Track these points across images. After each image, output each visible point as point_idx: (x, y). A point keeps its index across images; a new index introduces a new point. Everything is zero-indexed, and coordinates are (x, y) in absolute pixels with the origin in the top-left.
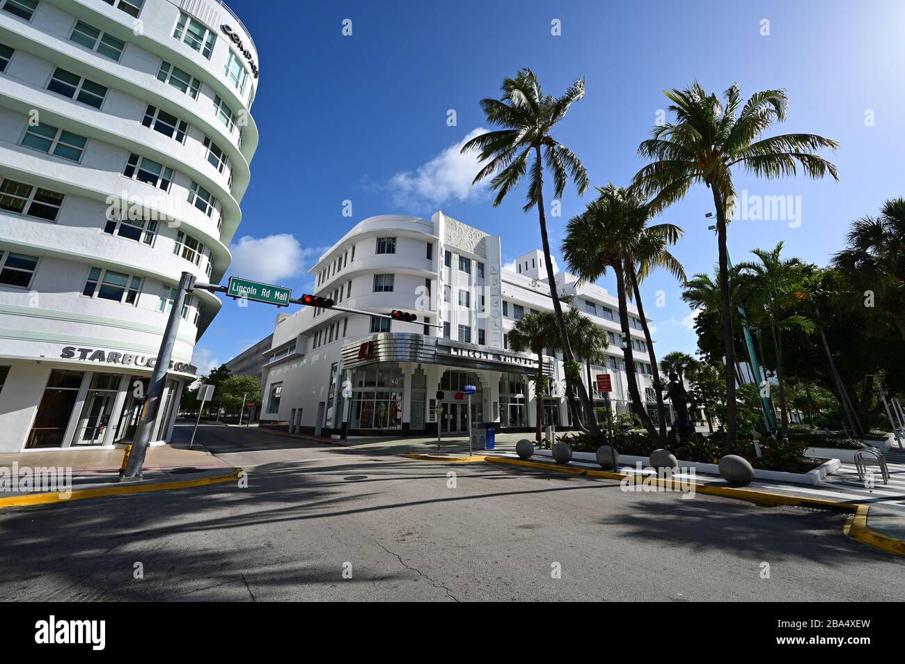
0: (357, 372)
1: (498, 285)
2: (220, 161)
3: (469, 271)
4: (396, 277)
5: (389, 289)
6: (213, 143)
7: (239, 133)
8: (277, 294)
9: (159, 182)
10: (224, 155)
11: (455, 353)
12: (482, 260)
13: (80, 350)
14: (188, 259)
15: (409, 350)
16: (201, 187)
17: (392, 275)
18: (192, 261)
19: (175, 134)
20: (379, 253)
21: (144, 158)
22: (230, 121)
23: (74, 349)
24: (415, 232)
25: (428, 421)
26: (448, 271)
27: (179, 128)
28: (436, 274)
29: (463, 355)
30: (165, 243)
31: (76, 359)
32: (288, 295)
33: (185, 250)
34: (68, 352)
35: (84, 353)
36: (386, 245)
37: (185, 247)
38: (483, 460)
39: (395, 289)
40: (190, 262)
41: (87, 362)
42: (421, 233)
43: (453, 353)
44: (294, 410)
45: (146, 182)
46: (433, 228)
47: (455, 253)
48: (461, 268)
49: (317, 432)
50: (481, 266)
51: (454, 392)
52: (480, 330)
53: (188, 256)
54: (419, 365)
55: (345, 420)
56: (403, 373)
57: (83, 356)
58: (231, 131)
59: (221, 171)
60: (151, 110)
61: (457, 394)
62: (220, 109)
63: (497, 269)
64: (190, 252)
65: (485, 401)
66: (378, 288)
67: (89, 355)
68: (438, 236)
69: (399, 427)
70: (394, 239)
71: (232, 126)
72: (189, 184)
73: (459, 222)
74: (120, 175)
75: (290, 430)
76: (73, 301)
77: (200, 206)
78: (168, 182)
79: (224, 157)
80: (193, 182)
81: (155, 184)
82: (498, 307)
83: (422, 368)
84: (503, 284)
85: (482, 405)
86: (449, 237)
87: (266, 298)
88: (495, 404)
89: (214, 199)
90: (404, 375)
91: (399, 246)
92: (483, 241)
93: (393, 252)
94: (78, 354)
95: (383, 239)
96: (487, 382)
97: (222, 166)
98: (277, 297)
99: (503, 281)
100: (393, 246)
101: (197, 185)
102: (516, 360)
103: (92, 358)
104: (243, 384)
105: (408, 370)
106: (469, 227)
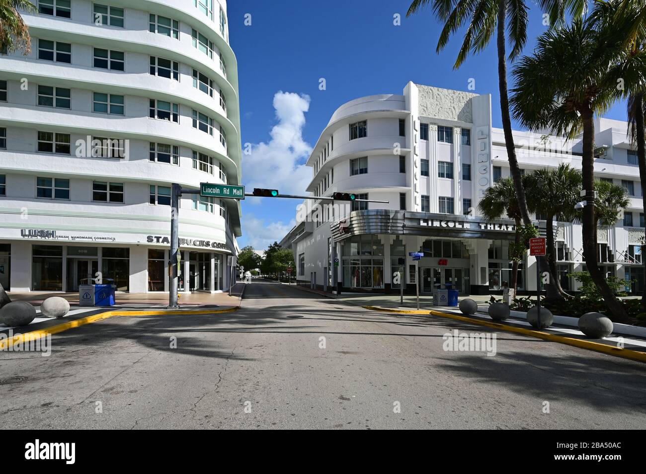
0: (345, 244)
1: (487, 151)
2: (209, 87)
3: (450, 140)
4: (369, 159)
5: (364, 171)
6: (200, 74)
7: (218, 57)
8: (235, 191)
9: (172, 117)
10: (210, 81)
11: (425, 224)
12: (467, 125)
13: (155, 237)
14: (205, 170)
15: (379, 224)
16: (199, 113)
17: (366, 158)
18: (207, 172)
19: (172, 74)
20: (352, 139)
21: (158, 101)
22: (209, 49)
23: (152, 237)
24: (384, 111)
25: (408, 282)
26: (425, 144)
27: (174, 69)
28: (408, 150)
29: (434, 225)
30: (186, 162)
31: (154, 243)
32: (243, 191)
33: (201, 164)
34: (150, 239)
35: (158, 238)
36: (358, 130)
37: (200, 162)
38: (429, 314)
39: (369, 170)
40: (206, 172)
41: (160, 244)
42: (391, 111)
43: (422, 224)
44: (312, 273)
45: (164, 119)
46: (404, 103)
47: (432, 124)
48: (440, 139)
49: (325, 289)
50: (466, 133)
51: (438, 259)
52: (464, 200)
53: (204, 168)
54: (398, 237)
55: (339, 280)
56: (382, 243)
57: (158, 241)
58: (212, 58)
59: (211, 95)
60: (152, 60)
61: (441, 260)
62: (198, 41)
63: (486, 132)
64: (205, 165)
65: (473, 266)
66: (353, 172)
67: (161, 240)
68: (409, 110)
69: (383, 287)
70: (365, 122)
71: (211, 52)
72: (191, 113)
73: (436, 88)
74: (147, 118)
75: (312, 288)
76: (145, 209)
77: (204, 128)
78: (177, 115)
79: (211, 82)
80: (193, 110)
81: (169, 120)
82: (488, 174)
83: (400, 239)
84: (493, 147)
85: (469, 269)
86: (424, 108)
87: (227, 195)
88: (483, 269)
89: (211, 120)
90: (383, 245)
91: (369, 129)
92: (470, 103)
93: (365, 135)
94: (155, 240)
95: (355, 124)
96: (474, 249)
97: (211, 91)
98: (235, 193)
99: (495, 144)
100: (365, 129)
101: (196, 112)
102: (500, 227)
103: (163, 242)
104: (287, 256)
105: (387, 241)
106: (450, 91)
